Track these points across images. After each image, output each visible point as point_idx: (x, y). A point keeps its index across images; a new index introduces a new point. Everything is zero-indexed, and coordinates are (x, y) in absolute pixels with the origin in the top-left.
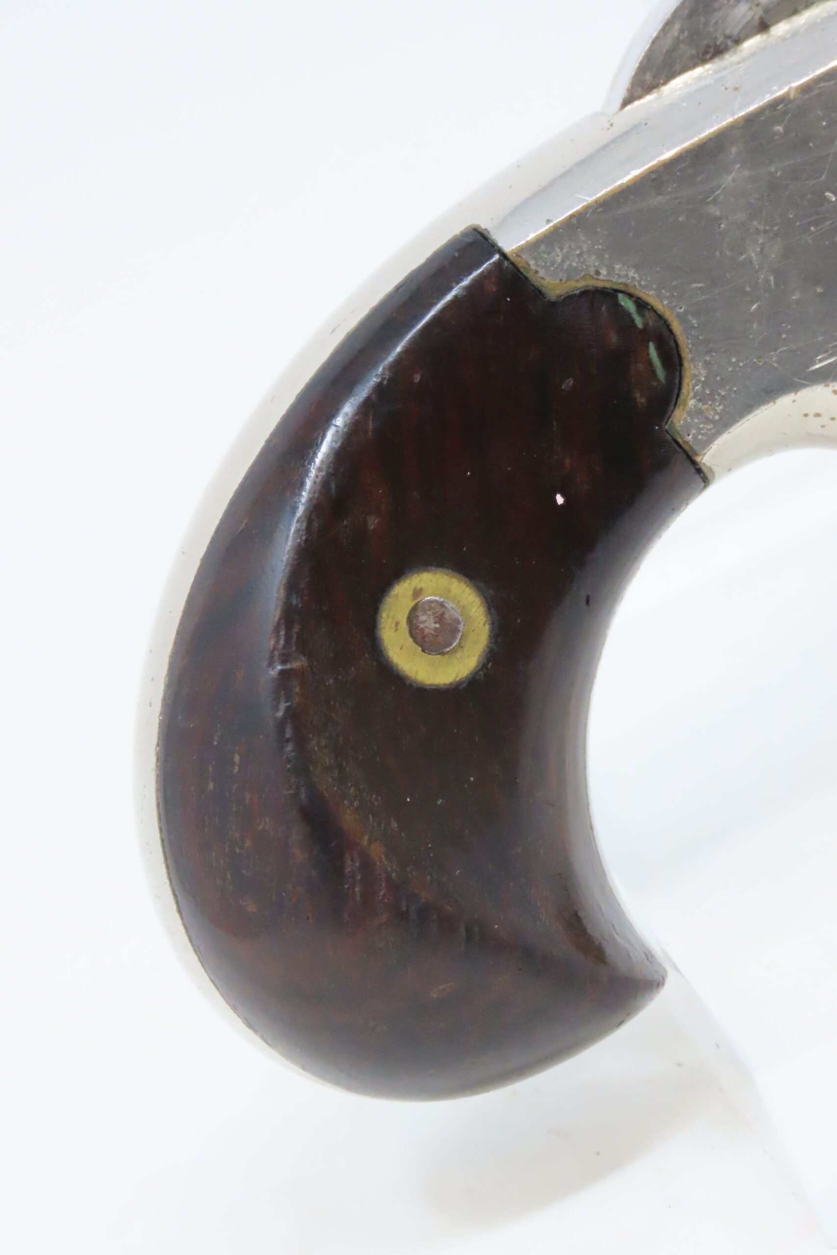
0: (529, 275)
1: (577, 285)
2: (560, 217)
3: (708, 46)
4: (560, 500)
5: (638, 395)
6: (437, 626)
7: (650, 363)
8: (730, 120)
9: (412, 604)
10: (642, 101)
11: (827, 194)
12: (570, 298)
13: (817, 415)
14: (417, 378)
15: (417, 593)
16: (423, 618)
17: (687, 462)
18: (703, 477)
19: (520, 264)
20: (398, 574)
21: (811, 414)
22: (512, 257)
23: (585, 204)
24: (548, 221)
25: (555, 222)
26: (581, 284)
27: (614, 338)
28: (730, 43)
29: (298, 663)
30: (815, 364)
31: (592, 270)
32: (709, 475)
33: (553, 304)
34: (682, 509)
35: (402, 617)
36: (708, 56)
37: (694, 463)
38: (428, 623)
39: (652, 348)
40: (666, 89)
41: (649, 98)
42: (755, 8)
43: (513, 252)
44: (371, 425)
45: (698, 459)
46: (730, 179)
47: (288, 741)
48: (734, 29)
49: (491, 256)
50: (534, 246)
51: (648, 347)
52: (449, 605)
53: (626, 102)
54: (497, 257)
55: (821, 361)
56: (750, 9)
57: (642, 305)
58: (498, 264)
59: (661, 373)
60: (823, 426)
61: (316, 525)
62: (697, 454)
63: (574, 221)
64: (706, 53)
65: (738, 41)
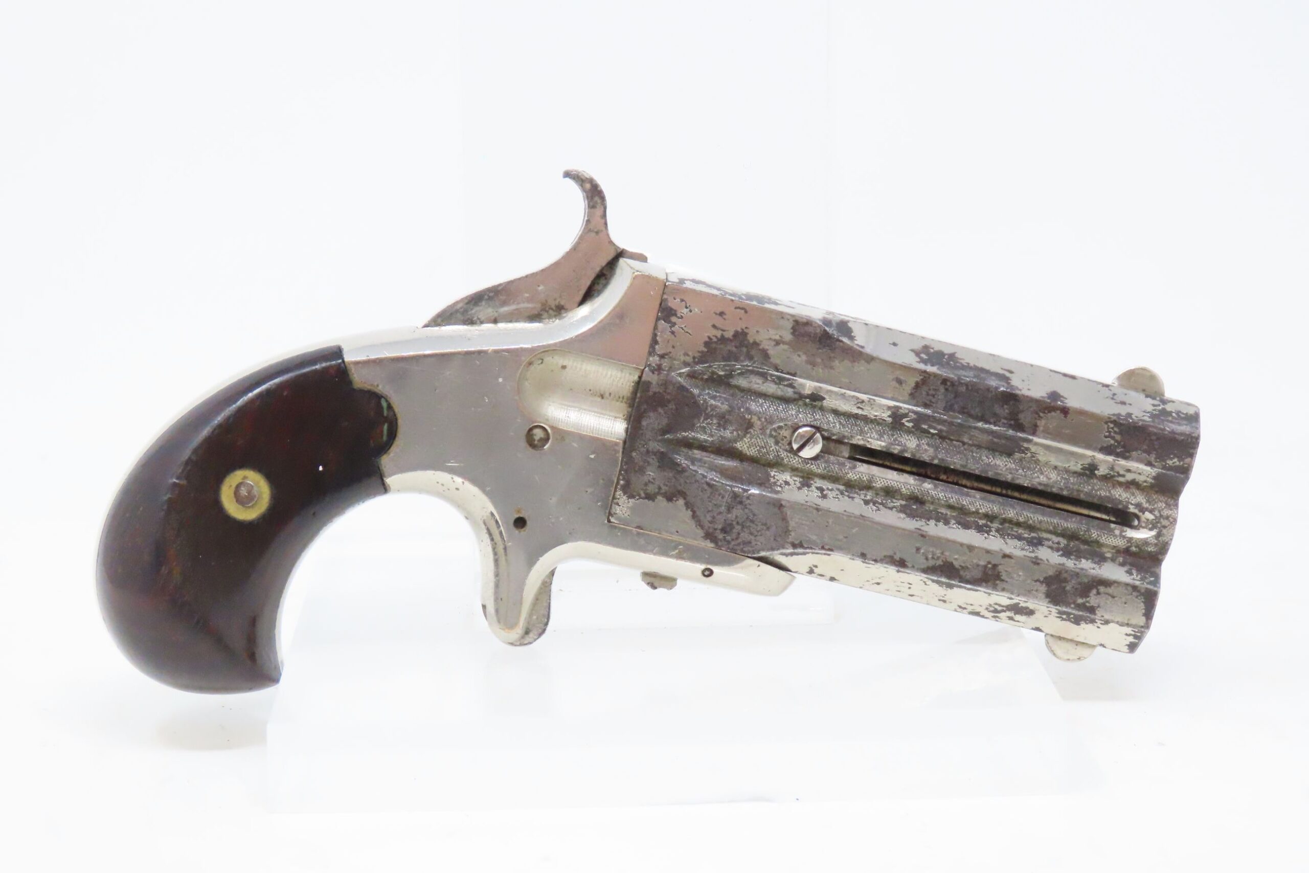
0: (350, 374)
1: (367, 387)
2: (373, 357)
3: (469, 319)
4: (321, 468)
5: (371, 442)
6: (247, 494)
7: (382, 431)
8: (460, 350)
9: (241, 481)
10: (432, 328)
11: (486, 398)
12: (362, 391)
13: (443, 485)
14: (285, 393)
15: (245, 478)
16: (242, 489)
17: (380, 481)
18: (385, 489)
19: (348, 368)
20: (241, 465)
21: (440, 483)
22: (346, 364)
23: (385, 356)
24: (368, 356)
25: (370, 358)
26: (369, 387)
27: (372, 413)
28: (478, 322)
29: (184, 482)
30: (448, 463)
31: (376, 384)
32: (388, 488)
33: (354, 390)
34: (371, 497)
35: (234, 485)
36: (467, 323)
37: (383, 480)
38: (243, 492)
39: (386, 427)
40: (443, 328)
41: (437, 328)
42: (495, 312)
43: (348, 362)
44: (258, 403)
45: (385, 479)
46: (448, 373)
47: (163, 510)
48: (482, 317)
49: (339, 359)
50: (357, 363)
51: (384, 424)
52: (255, 489)
53: (426, 326)
54: (340, 361)
55: (452, 463)
56: (493, 312)
57: (390, 407)
58: (340, 364)
59: (385, 438)
60: (444, 491)
61: (217, 431)
62: (385, 477)
63: (378, 361)
64: (467, 321)
65: (482, 323)
